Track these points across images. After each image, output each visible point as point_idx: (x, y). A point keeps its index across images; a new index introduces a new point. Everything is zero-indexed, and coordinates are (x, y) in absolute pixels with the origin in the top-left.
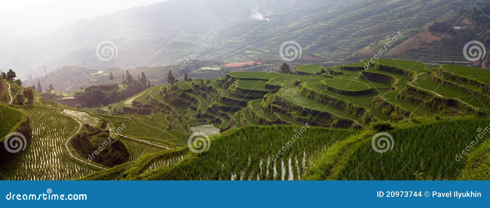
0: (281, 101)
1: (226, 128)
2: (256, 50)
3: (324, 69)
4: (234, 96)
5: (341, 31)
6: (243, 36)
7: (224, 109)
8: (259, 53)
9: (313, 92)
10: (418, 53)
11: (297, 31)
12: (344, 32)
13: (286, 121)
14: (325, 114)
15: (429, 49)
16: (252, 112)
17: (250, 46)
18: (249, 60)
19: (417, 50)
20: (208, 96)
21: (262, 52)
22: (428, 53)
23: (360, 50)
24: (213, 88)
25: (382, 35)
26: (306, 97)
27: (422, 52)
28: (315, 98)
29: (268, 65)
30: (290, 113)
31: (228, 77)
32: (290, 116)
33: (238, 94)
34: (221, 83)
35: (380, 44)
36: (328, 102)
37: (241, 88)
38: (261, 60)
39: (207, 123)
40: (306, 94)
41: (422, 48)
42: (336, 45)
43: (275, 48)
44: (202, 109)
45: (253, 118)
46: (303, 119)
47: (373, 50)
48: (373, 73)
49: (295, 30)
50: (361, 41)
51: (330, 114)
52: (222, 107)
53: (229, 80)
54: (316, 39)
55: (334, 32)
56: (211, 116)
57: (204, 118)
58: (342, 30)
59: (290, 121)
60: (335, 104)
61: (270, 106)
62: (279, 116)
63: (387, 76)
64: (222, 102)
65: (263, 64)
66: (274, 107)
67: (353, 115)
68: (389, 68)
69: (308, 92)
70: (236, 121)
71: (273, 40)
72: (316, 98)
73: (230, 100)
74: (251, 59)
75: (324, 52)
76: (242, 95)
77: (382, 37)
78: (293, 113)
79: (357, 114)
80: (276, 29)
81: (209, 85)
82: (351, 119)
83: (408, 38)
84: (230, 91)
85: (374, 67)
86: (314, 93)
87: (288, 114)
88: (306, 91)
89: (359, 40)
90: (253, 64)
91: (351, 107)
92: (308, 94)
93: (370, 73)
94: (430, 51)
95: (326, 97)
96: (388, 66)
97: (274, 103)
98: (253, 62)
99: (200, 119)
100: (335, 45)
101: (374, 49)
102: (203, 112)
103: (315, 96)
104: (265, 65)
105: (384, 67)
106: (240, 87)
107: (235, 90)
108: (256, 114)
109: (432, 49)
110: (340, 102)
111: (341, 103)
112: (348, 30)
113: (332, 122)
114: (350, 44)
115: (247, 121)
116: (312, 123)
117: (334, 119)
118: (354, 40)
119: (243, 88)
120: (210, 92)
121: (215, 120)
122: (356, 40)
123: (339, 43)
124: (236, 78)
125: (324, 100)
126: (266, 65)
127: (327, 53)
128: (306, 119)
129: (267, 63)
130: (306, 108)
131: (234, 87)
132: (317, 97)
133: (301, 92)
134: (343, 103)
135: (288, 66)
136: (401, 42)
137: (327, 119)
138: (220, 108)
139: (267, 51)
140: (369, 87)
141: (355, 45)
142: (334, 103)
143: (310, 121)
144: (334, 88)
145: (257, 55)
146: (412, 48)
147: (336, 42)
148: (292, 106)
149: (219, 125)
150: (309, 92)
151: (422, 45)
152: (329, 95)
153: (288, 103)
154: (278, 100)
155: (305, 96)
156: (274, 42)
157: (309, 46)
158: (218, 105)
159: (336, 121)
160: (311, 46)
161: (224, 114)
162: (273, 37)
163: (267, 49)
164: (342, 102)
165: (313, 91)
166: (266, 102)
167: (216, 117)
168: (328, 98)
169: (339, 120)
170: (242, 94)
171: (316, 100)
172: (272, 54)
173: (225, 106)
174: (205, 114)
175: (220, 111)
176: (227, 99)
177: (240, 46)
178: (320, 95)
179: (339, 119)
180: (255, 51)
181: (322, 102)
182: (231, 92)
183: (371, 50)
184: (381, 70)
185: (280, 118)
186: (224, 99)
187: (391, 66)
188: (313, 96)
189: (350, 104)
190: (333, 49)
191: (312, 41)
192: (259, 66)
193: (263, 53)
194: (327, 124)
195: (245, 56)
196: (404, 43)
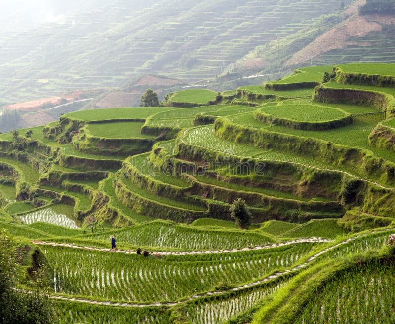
0: (193, 152)
1: (88, 210)
2: (57, 77)
3: (221, 94)
4: (87, 153)
5: (203, 32)
6: (29, 54)
7: (72, 177)
8: (63, 82)
9: (247, 132)
10: (344, 56)
11: (125, 39)
12: (207, 32)
13: (211, 185)
14: (284, 166)
15: (362, 47)
16: (140, 178)
17: (46, 71)
18: (46, 94)
19: (341, 51)
20: (33, 159)
21: (69, 79)
22: (362, 54)
23: (239, 61)
24: (39, 145)
25: (274, 32)
26: (235, 140)
27: (350, 54)
28: (253, 142)
29: (85, 100)
30: (213, 171)
31: (65, 122)
32: (215, 177)
33: (95, 149)
34: (52, 134)
35: (274, 47)
36: (280, 145)
37: (99, 139)
38: (72, 92)
39: (43, 206)
40: (234, 137)
41: (349, 47)
42: (197, 56)
43: (89, 70)
44: (28, 183)
45: (142, 187)
46: (242, 180)
47: (263, 58)
48: (339, 90)
49: (121, 36)
50: (238, 45)
51: (293, 165)
52: (70, 174)
53: (68, 127)
54: (159, 49)
55: (190, 34)
56: (49, 192)
57: (36, 198)
58: (203, 29)
59: (218, 186)
60: (297, 147)
61: (170, 164)
62: (194, 179)
63: (365, 92)
64: (66, 166)
65: (78, 99)
66: (179, 164)
67: (337, 163)
68: (367, 78)
69: (237, 131)
70: (108, 195)
71: (85, 58)
72: (255, 140)
73: (83, 161)
74: (51, 93)
75: (175, 71)
76: (103, 150)
77: (274, 35)
78: (219, 171)
79: (347, 159)
80: (86, 37)
81: (29, 140)
82: (338, 171)
83: (323, 32)
84: (78, 145)
85: (334, 80)
86: (251, 133)
87: (210, 173)
88: (234, 131)
89: (234, 44)
90: (59, 100)
91: (331, 151)
92: (239, 136)
93: (333, 90)
94: (364, 50)
95: (276, 137)
96: (364, 76)
97: (178, 156)
98: (59, 98)
99: (28, 201)
100: (193, 56)
101: (264, 56)
102: (33, 188)
103: (254, 138)
104: (79, 101)
105: (356, 78)
106: (97, 137)
107: (86, 142)
108: (147, 179)
109: (367, 47)
110: (306, 143)
111: (309, 144)
112: (214, 29)
113: (299, 179)
114: (219, 52)
115: (133, 193)
116: (260, 185)
117: (304, 173)
118: (225, 45)
119: (103, 138)
120: (35, 151)
121: (60, 199)
122: (229, 45)
123: (201, 51)
124: (82, 122)
125: (273, 143)
126: (83, 100)
127: (181, 71)
128: (247, 179)
129: (83, 96)
130: (245, 160)
131: (83, 138)
132: (258, 138)
133: (224, 134)
134: (313, 144)
135: (155, 95)
136: (312, 40)
137: (288, 174)
138: (64, 177)
139: (77, 77)
140: (347, 114)
141: (228, 52)
142: (295, 146)
143: (256, 182)
144: (287, 121)
145: (59, 84)
146: (332, 48)
147: (196, 51)
148: (217, 158)
149: (73, 208)
150: (239, 131)
151: (349, 40)
152: (281, 133)
153: (208, 154)
154: (186, 150)
155: (232, 140)
156: (87, 61)
157: (149, 62)
158: (61, 172)
159: (309, 176)
160: (152, 61)
161: (75, 186)
162: (85, 52)
163: (77, 74)
164: (311, 143)
165: (247, 130)
166: (161, 156)
167: (62, 194)
168: (282, 139)
169: (315, 174)
170: (102, 148)
171: (256, 145)
172: (86, 82)
173: (75, 172)
174: (38, 191)
175: (66, 183)
176: (76, 159)
177: (27, 72)
178: (264, 135)
179: (315, 172)
180: (55, 78)
181: (269, 147)
182: (81, 147)
183: (259, 59)
184: (350, 84)
185: (197, 182)
186: (69, 161)
187: (369, 74)
188: (249, 137)
189: (328, 145)
190: (192, 63)
191: (153, 53)
192: (70, 103)
193: (70, 81)
194: (290, 183)
195: (39, 89)
196: (317, 39)
